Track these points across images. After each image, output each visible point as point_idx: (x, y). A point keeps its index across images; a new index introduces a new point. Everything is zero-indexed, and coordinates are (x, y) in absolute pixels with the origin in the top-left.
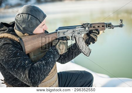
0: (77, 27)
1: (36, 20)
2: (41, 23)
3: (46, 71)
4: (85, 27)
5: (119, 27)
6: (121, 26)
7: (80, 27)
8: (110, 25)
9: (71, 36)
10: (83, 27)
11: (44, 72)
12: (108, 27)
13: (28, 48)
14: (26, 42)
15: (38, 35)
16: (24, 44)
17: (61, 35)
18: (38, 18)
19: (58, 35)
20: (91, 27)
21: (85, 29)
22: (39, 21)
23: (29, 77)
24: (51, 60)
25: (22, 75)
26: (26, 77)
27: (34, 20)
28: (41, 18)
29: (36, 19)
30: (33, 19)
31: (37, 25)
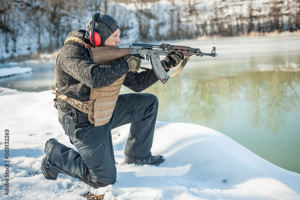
0: (153, 46)
1: (108, 29)
2: (113, 33)
3: (109, 74)
4: (164, 48)
5: (210, 56)
6: (213, 55)
7: (158, 47)
8: (197, 51)
9: (147, 56)
10: (162, 48)
11: (108, 74)
12: (194, 52)
13: (96, 59)
14: (94, 52)
15: (108, 47)
16: (92, 54)
17: (135, 52)
18: (111, 27)
19: (130, 51)
20: (172, 49)
21: (164, 50)
22: (111, 30)
23: (91, 72)
24: (118, 67)
25: (84, 70)
26: (88, 72)
27: (106, 29)
28: (114, 28)
29: (108, 27)
30: (105, 27)
31: (109, 35)
